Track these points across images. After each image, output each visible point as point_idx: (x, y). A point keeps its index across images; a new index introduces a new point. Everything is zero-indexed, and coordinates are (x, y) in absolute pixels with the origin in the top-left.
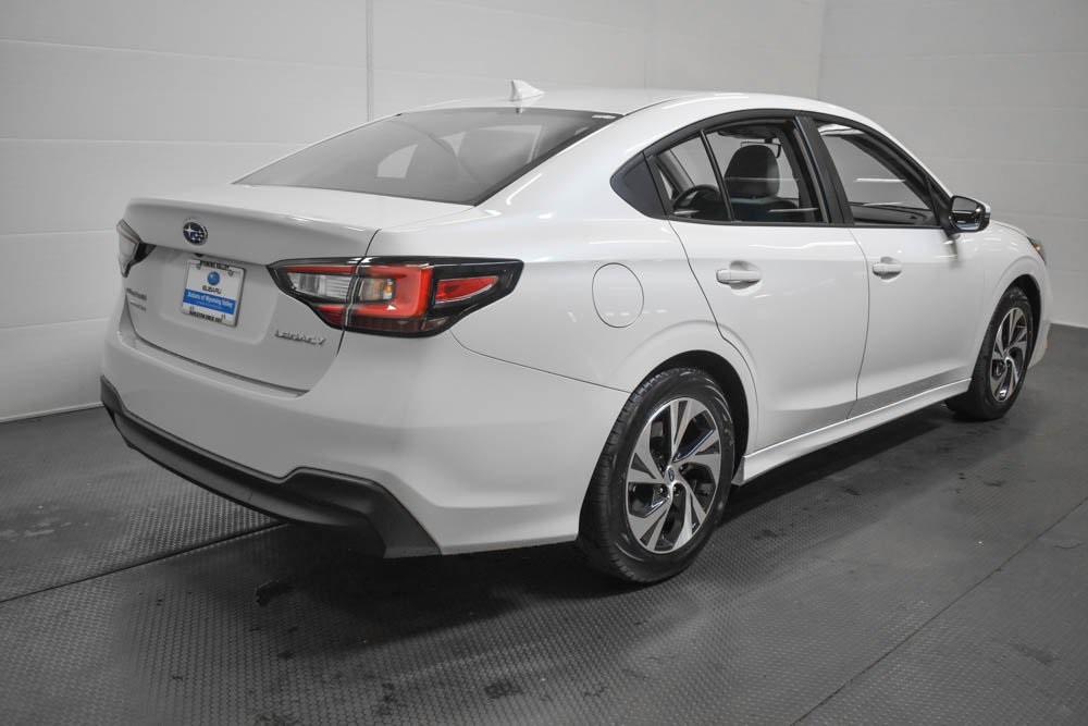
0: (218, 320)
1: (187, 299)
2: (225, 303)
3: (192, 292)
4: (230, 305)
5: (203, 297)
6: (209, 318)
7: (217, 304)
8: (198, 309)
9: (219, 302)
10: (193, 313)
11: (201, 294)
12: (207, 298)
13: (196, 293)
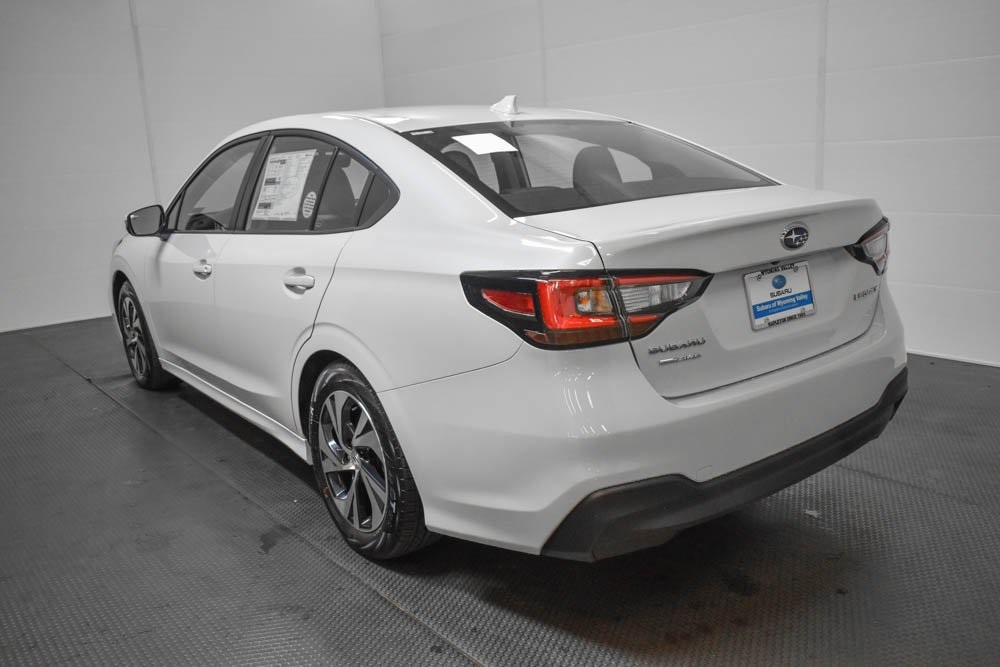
0: (802, 315)
1: (758, 315)
2: (799, 298)
3: (760, 305)
4: (806, 297)
5: (774, 305)
6: (791, 318)
7: (791, 303)
8: (772, 318)
9: (793, 300)
10: (771, 324)
11: (771, 302)
12: (779, 303)
13: (764, 304)
